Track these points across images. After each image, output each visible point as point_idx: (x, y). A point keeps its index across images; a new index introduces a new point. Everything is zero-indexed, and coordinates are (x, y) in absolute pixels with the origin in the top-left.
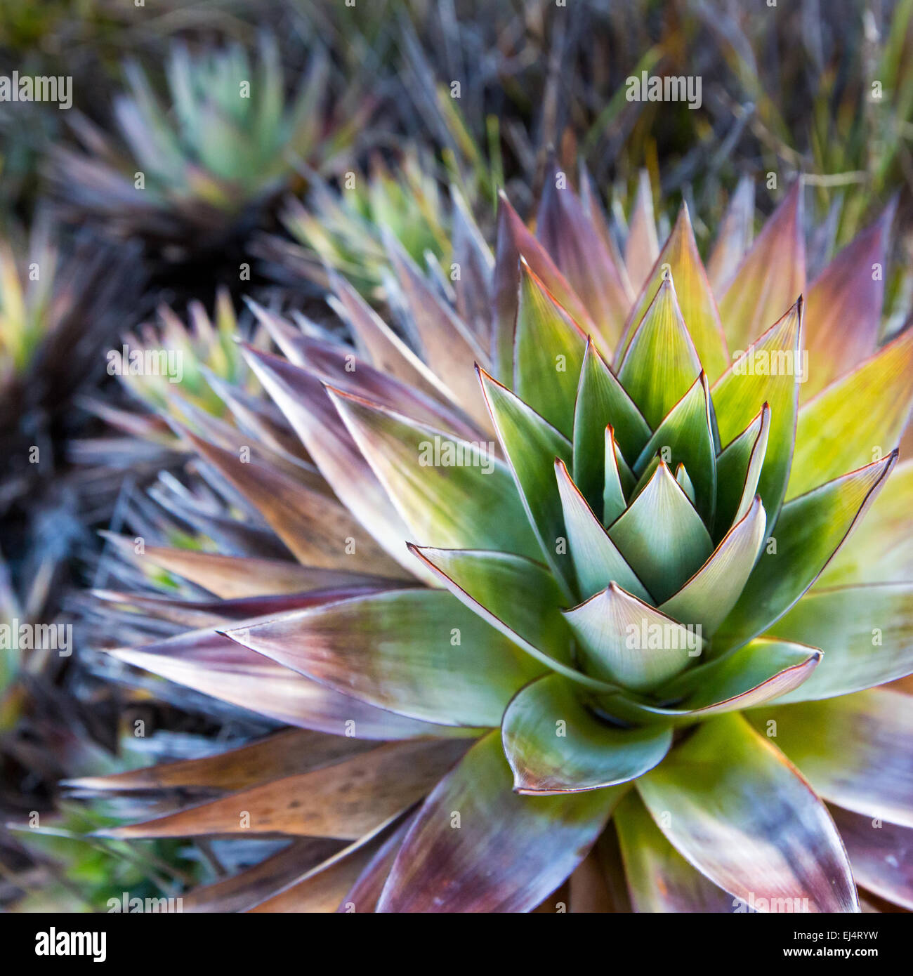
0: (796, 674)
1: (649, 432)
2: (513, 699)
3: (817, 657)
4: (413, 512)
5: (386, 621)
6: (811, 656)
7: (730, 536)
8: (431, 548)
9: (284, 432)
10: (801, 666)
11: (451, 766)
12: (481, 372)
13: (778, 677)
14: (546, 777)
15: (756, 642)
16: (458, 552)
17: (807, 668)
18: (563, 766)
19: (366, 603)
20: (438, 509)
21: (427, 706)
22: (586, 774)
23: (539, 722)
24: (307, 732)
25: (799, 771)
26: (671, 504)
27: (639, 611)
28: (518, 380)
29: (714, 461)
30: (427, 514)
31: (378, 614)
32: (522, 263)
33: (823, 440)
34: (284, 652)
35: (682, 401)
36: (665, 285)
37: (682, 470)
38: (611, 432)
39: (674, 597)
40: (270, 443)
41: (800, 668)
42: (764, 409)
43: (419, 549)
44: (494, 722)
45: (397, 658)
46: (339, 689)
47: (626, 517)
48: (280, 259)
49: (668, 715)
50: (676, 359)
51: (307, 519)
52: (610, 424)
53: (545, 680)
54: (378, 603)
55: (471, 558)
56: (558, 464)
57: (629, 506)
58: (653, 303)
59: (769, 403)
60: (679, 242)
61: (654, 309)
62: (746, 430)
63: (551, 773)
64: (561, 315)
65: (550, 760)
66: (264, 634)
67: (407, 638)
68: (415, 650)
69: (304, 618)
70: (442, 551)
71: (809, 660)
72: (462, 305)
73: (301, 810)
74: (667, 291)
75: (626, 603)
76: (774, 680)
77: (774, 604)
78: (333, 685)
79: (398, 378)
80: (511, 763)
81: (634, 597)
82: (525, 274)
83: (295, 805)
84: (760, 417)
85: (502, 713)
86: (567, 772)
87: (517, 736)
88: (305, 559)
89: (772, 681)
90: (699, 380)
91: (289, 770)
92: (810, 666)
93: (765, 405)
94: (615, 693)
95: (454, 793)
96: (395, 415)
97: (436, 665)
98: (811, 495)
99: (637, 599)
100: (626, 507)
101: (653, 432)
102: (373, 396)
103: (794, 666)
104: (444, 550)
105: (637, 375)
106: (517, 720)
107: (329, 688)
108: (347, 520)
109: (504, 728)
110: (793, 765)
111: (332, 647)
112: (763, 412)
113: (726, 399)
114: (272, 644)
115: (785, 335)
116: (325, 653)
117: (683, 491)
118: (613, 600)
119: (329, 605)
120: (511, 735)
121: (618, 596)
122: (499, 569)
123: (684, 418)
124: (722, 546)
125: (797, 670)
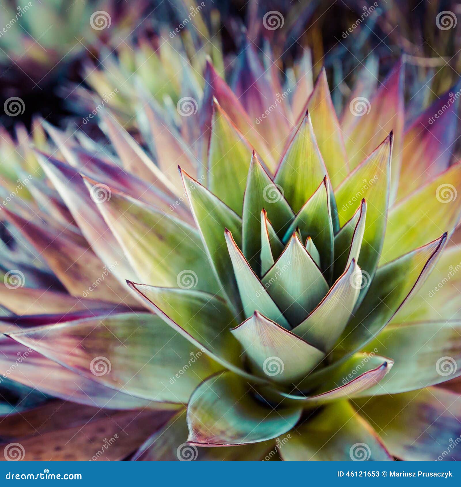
0: (373, 375)
1: (293, 216)
2: (200, 385)
3: (386, 364)
4: (140, 262)
5: (120, 332)
6: (382, 364)
7: (336, 284)
8: (144, 285)
9: (64, 209)
10: (376, 370)
11: (159, 428)
12: (182, 172)
13: (362, 377)
14: (214, 436)
15: (357, 356)
16: (165, 289)
17: (380, 371)
18: (228, 429)
19: (107, 320)
20: (157, 262)
21: (145, 388)
22: (241, 435)
23: (215, 402)
24: (68, 403)
25: (381, 439)
26: (301, 263)
27: (275, 331)
28: (211, 180)
29: (333, 239)
30: (150, 264)
31: (115, 328)
32: (214, 102)
33: (408, 227)
34: (49, 349)
35: (313, 197)
36: (306, 120)
37: (310, 241)
38: (265, 214)
39: (302, 323)
40: (56, 216)
41: (375, 372)
42: (362, 203)
43: (135, 285)
44: (185, 400)
45: (127, 357)
46: (85, 374)
47: (273, 270)
48: (75, 98)
49: (298, 400)
50: (313, 170)
51: (77, 265)
52: (264, 209)
53: (223, 375)
54: (115, 321)
55: (175, 294)
56: (227, 233)
57: (275, 263)
58: (298, 132)
59: (366, 199)
60: (319, 93)
61: (298, 136)
62: (353, 217)
63: (218, 433)
64: (240, 138)
65: (219, 425)
66: (36, 337)
67: (133, 344)
68: (139, 351)
69: (64, 328)
70: (152, 287)
71: (380, 366)
72: (185, 130)
73: (62, 453)
74: (307, 124)
75: (266, 325)
76: (359, 378)
77: (370, 331)
78: (80, 371)
79: (141, 176)
80: (190, 426)
81: (272, 322)
82: (216, 109)
83: (58, 449)
84: (360, 209)
85: (190, 394)
86: (229, 434)
87: (199, 409)
88: (74, 291)
89: (358, 379)
90: (323, 183)
91: (58, 426)
92: (381, 370)
93: (363, 201)
94: (267, 385)
95: (159, 445)
96: (129, 198)
97: (153, 362)
98: (397, 262)
99: (274, 323)
100: (274, 263)
101: (296, 216)
102: (121, 187)
103: (372, 370)
104: (156, 287)
105: (288, 180)
106: (201, 399)
107: (78, 374)
108: (101, 266)
109: (191, 404)
110: (378, 435)
111: (82, 347)
112: (362, 205)
113: (345, 197)
114: (41, 343)
115: (382, 156)
116: (77, 351)
117: (309, 254)
118: (258, 323)
119: (81, 320)
120: (195, 408)
121: (260, 320)
122: (194, 301)
123: (314, 207)
124: (332, 291)
125: (374, 372)
